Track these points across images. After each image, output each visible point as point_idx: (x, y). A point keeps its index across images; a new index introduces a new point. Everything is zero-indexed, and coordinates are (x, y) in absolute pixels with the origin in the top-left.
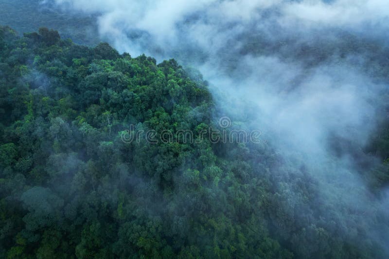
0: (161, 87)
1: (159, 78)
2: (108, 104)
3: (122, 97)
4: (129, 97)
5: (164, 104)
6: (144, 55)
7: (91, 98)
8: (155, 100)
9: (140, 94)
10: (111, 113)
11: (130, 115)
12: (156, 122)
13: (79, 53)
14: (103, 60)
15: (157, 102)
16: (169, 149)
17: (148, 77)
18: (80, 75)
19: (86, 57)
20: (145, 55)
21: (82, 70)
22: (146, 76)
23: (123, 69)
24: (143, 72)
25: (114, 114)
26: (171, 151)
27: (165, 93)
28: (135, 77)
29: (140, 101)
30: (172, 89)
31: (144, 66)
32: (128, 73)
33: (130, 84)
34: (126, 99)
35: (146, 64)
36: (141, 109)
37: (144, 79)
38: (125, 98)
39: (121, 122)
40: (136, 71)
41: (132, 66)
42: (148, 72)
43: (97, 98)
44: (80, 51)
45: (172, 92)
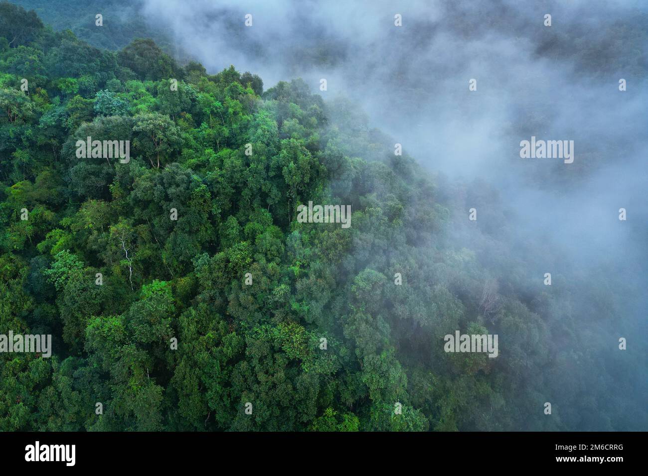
0: (263, 158)
1: (260, 131)
2: (129, 199)
3: (162, 184)
4: (178, 186)
5: (270, 202)
6: (232, 68)
7: (88, 182)
8: (246, 192)
9: (211, 175)
10: (134, 225)
11: (179, 232)
12: (244, 259)
13: (76, 65)
14: (134, 83)
15: (253, 196)
16: (276, 345)
17: (234, 126)
18: (70, 121)
19: (92, 74)
20: (236, 70)
21: (77, 108)
22: (230, 125)
23: (175, 105)
24: (225, 113)
25: (142, 228)
26: (281, 351)
27: (272, 174)
28: (204, 125)
29: (208, 195)
30: (292, 164)
31: (228, 98)
32: (188, 116)
33: (189, 146)
34: (172, 190)
35: (234, 93)
36: (211, 217)
37: (226, 131)
38: (170, 185)
39: (157, 249)
40: (207, 111)
41: (200, 96)
42: (235, 113)
43: (103, 183)
44: (79, 61)
45: (290, 172)
